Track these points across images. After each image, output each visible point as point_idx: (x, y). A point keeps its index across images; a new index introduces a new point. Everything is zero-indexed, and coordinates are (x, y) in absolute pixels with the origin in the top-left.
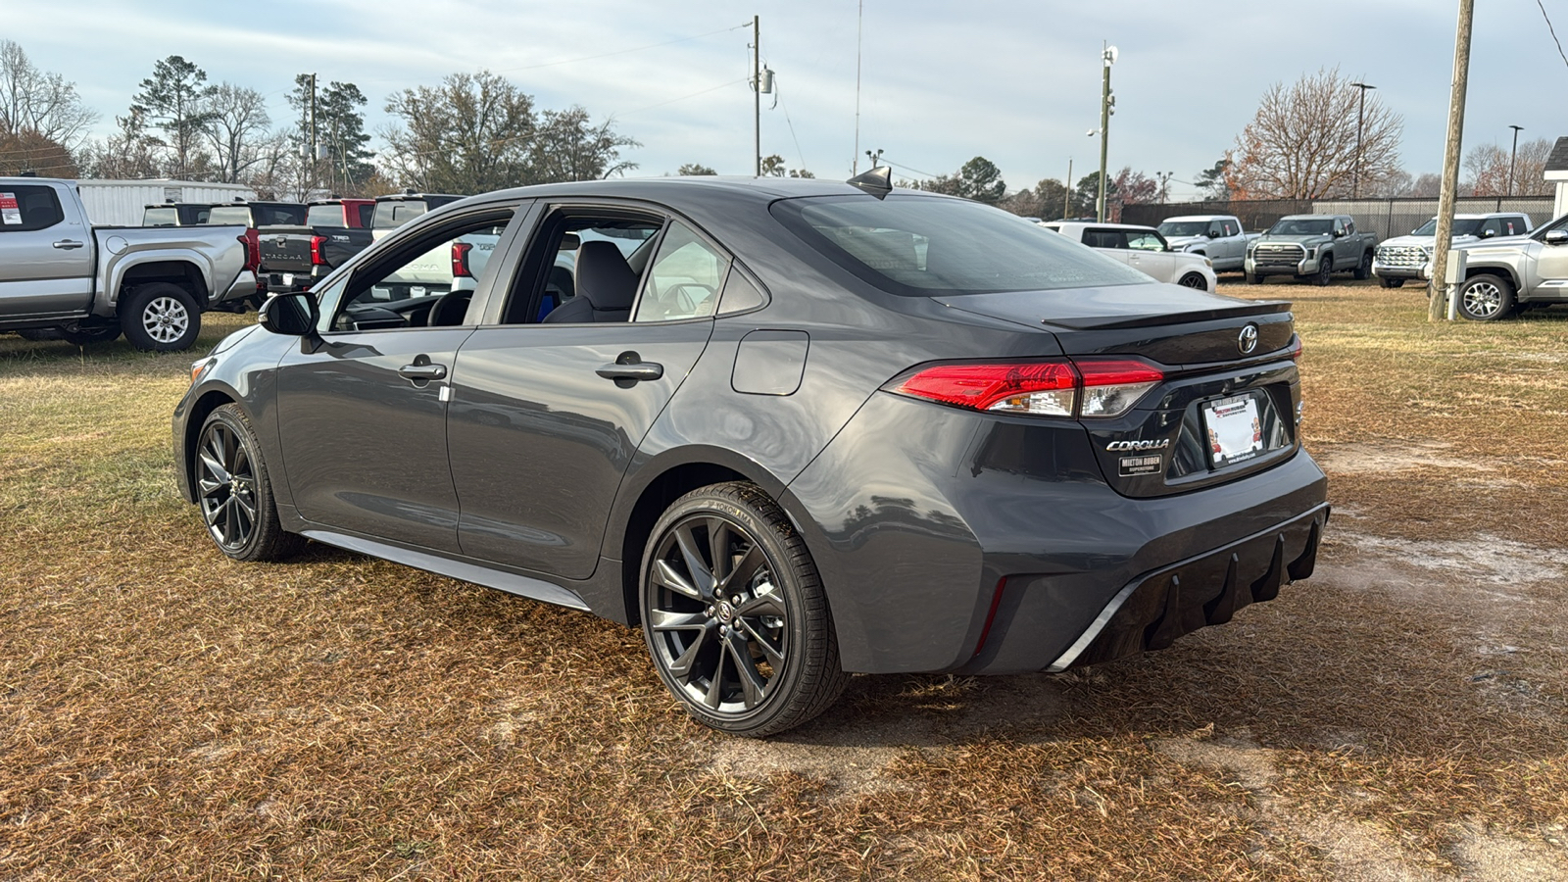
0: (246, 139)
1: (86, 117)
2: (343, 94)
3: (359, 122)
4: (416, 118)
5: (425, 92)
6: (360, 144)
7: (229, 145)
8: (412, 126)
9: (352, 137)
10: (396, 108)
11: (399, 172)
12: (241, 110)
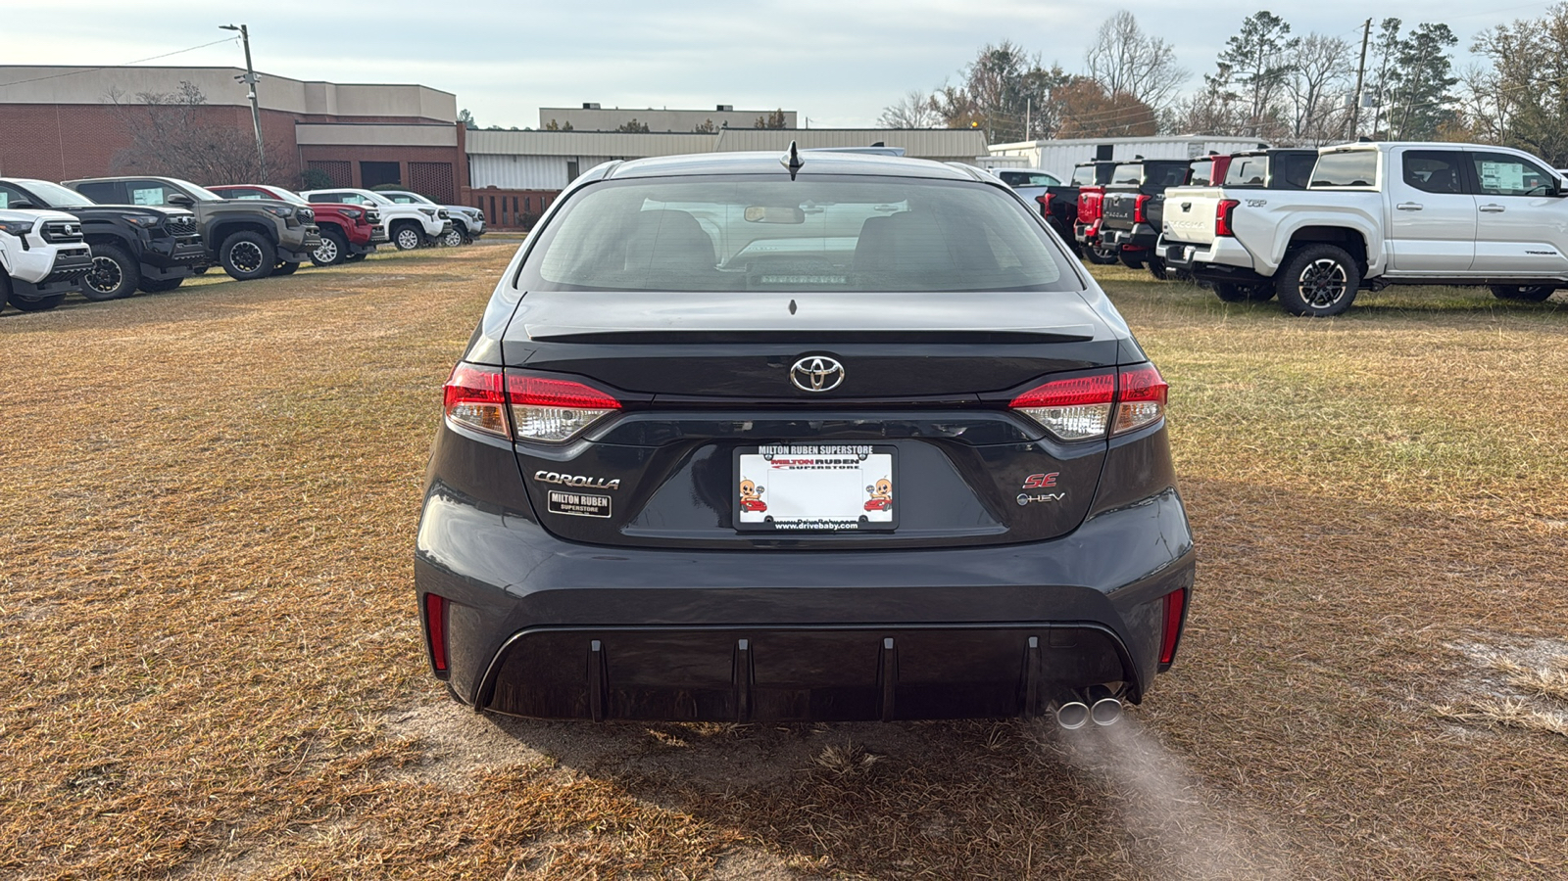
0: (1326, 89)
1: (1180, 76)
2: (1432, 35)
3: (1447, 65)
4: (1505, 57)
5: (1522, 26)
6: (1445, 89)
7: (1307, 97)
8: (1498, 65)
9: (1437, 81)
10: (1484, 47)
11: (1475, 118)
12: (1324, 60)
